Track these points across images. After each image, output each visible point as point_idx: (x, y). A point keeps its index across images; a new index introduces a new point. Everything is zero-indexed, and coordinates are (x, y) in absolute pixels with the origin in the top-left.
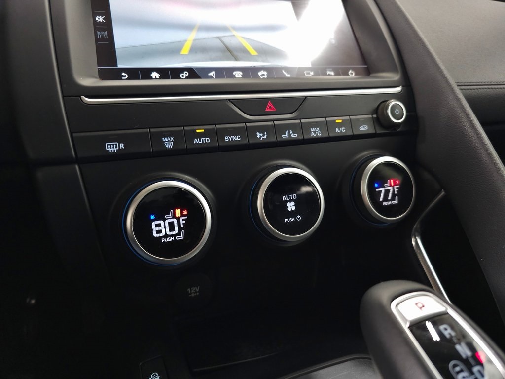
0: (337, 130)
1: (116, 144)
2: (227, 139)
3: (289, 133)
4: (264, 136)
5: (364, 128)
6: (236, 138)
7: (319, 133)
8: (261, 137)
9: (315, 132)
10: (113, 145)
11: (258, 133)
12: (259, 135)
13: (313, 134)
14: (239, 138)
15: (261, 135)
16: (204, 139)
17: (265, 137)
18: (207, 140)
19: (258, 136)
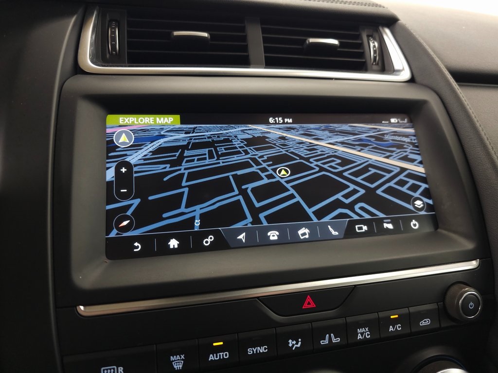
0: (391, 329)
1: (114, 369)
2: (250, 351)
3: (330, 337)
4: (297, 344)
5: (425, 323)
6: (262, 350)
7: (368, 335)
8: (293, 345)
9: (362, 334)
10: (110, 369)
11: (290, 341)
12: (291, 343)
13: (360, 337)
14: (265, 349)
15: (294, 342)
16: (221, 354)
17: (299, 345)
18: (225, 355)
19: (290, 345)
